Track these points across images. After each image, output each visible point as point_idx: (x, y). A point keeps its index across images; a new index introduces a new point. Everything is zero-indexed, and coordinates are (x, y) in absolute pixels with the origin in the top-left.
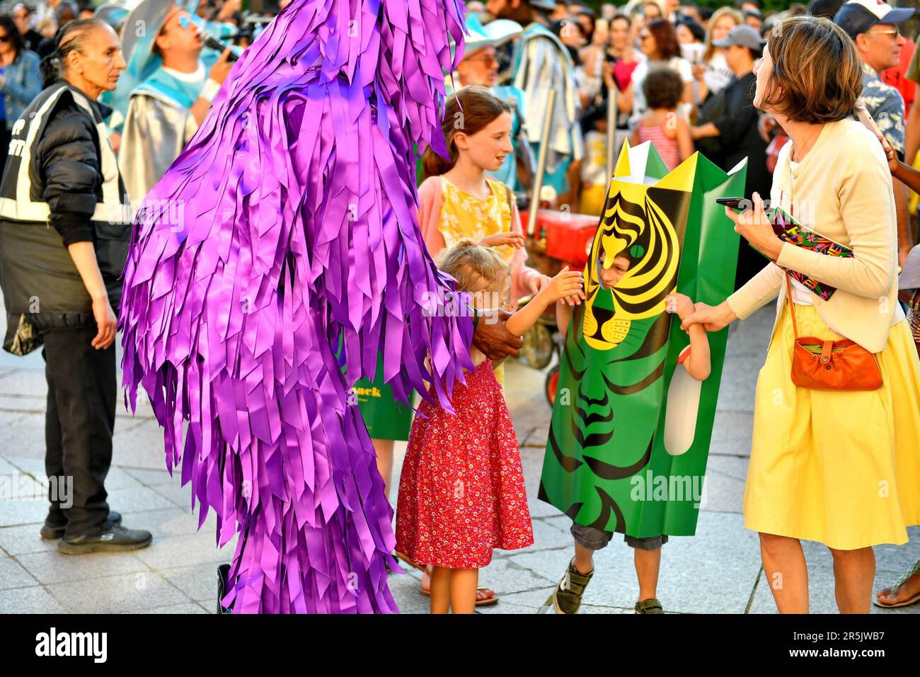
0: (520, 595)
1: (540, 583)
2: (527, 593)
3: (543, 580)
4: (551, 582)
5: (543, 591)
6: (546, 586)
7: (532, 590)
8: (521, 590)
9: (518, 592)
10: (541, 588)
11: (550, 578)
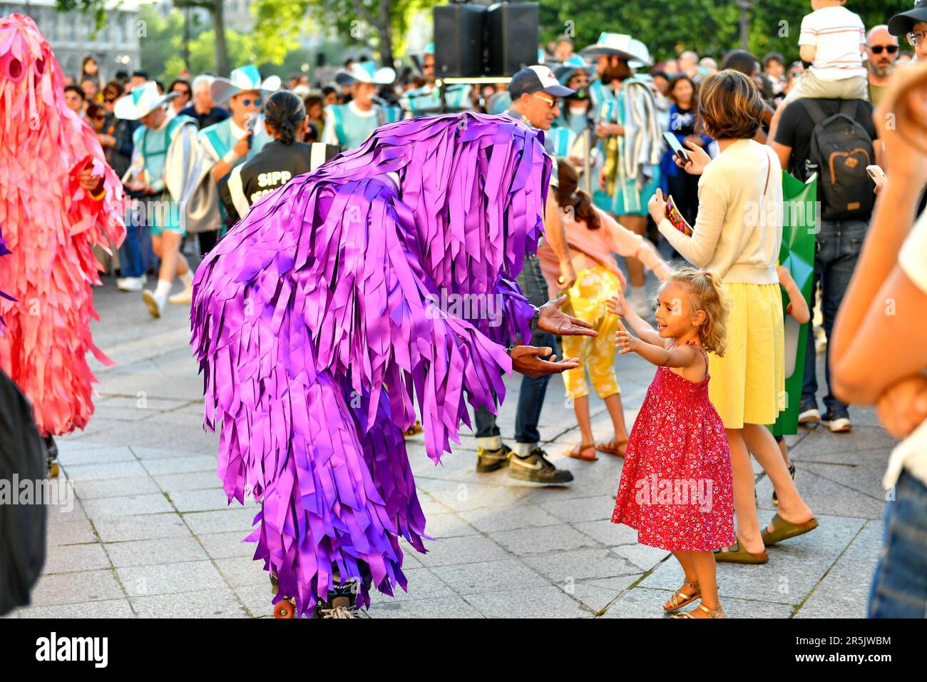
0: (610, 580)
1: (631, 570)
2: (617, 578)
3: (635, 567)
4: (641, 570)
5: (630, 577)
6: (636, 572)
7: (622, 576)
8: (611, 575)
9: (609, 578)
10: (630, 575)
11: (641, 566)
